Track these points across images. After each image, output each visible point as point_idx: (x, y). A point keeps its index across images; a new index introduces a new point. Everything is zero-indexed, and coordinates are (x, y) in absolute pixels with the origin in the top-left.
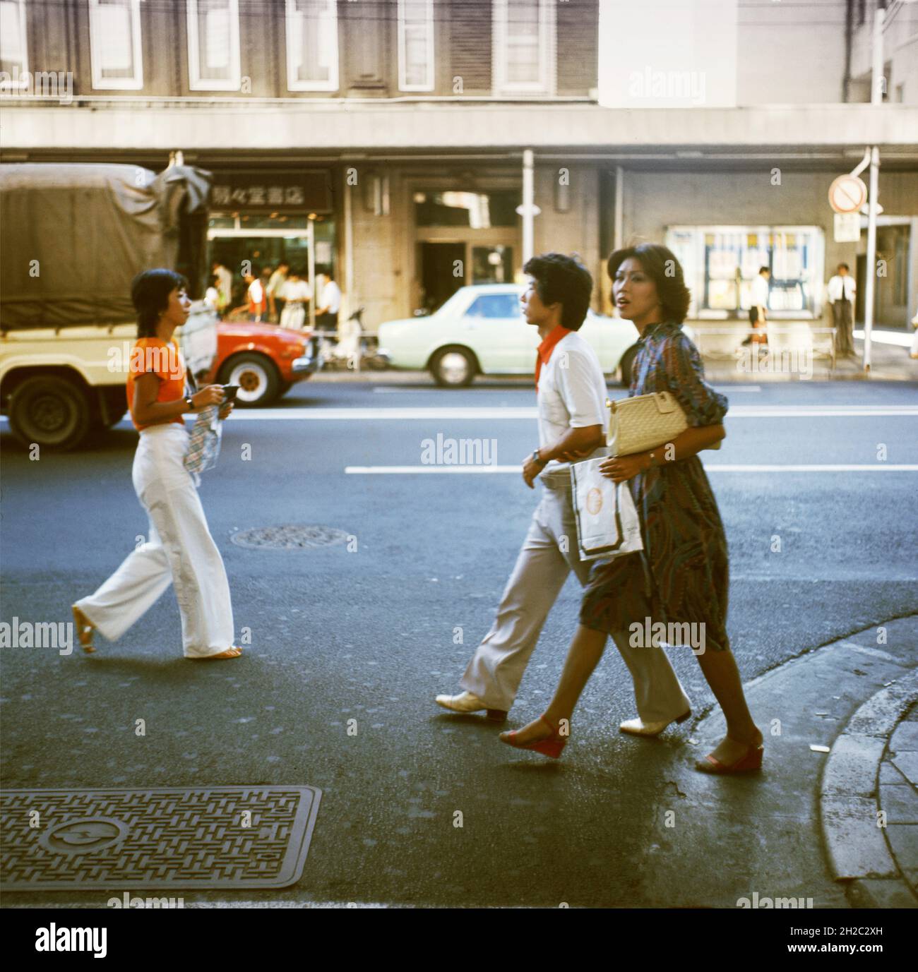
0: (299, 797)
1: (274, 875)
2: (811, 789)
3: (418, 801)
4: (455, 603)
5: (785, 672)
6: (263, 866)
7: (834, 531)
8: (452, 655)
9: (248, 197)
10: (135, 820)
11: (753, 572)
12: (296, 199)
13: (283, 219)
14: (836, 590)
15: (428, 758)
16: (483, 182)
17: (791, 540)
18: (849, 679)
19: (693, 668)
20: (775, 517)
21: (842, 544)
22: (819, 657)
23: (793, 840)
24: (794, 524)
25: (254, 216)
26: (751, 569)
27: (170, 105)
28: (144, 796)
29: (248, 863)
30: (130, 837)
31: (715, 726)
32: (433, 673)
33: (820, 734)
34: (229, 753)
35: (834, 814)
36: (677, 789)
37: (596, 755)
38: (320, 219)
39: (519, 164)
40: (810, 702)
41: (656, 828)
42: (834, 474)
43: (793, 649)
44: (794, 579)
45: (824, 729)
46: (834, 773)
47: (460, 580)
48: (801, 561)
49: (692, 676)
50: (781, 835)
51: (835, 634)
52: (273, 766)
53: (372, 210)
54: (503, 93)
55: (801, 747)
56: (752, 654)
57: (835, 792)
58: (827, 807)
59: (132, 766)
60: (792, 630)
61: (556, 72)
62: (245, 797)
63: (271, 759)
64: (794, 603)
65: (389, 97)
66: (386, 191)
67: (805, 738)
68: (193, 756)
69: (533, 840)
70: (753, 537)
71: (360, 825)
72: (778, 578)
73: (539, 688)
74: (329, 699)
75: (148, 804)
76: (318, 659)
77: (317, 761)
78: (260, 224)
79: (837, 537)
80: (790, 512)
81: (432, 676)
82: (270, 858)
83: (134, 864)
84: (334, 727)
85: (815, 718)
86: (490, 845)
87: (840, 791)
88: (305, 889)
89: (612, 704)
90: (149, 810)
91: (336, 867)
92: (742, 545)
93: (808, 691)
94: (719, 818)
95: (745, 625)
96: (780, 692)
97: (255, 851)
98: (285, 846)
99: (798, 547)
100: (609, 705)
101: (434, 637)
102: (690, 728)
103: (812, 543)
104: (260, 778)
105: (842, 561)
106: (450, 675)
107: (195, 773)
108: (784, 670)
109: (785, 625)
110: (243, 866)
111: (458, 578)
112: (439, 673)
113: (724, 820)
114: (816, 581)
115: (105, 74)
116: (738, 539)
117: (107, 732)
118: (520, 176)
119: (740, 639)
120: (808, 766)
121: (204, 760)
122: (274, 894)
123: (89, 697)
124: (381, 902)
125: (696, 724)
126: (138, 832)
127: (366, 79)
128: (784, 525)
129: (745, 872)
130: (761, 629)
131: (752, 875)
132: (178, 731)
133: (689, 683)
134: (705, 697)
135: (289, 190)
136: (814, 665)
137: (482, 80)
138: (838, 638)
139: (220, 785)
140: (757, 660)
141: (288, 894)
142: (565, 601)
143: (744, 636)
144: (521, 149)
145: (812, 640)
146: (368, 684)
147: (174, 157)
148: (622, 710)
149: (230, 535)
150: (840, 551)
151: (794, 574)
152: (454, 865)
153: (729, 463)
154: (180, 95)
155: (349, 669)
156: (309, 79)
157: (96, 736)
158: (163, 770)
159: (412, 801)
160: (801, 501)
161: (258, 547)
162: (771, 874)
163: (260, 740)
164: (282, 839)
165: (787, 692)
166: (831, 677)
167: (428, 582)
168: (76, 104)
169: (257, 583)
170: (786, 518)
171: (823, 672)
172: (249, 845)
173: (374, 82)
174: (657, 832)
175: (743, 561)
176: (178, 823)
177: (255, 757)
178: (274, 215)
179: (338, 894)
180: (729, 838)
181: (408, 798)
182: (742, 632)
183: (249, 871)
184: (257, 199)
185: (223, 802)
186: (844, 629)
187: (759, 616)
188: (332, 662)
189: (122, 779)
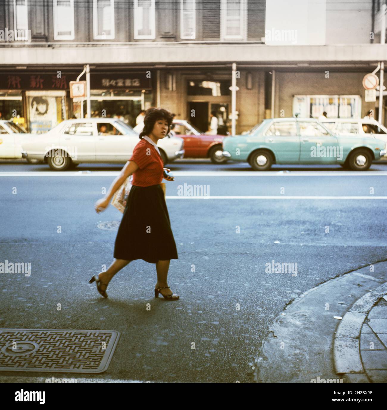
0: (111, 335)
1: (96, 368)
2: (331, 335)
3: (162, 338)
4: (189, 254)
5: (328, 285)
6: (92, 363)
7: (356, 225)
8: (185, 276)
9: (117, 83)
10: (42, 343)
11: (319, 242)
12: (137, 84)
13: (131, 92)
14: (354, 250)
15: (169, 320)
16: (215, 77)
17: (337, 228)
18: (355, 288)
19: (288, 283)
20: (331, 218)
21: (359, 230)
22: (343, 279)
23: (320, 357)
24: (340, 222)
25: (119, 91)
26: (318, 240)
27: (85, 46)
28: (47, 333)
29: (86, 362)
30: (39, 350)
31: (294, 308)
32: (175, 284)
33: (339, 311)
34: (84, 316)
35: (340, 346)
36: (274, 334)
37: (241, 320)
38: (147, 92)
39: (230, 69)
40: (336, 298)
41: (262, 351)
42: (358, 200)
43: (332, 275)
44: (336, 245)
45: (341, 309)
46: (342, 328)
47: (192, 244)
48: (341, 237)
49: (287, 286)
50: (316, 354)
51: (351, 269)
52: (102, 322)
53: (168, 89)
54: (225, 39)
55: (330, 317)
56: (314, 277)
57: (342, 336)
58: (337, 343)
59: (44, 320)
60: (333, 267)
61: (247, 31)
62: (88, 334)
63: (101, 319)
64: (335, 256)
65: (176, 42)
66: (174, 81)
67: (332, 313)
68: (69, 317)
69: (208, 355)
70: (321, 227)
71: (135, 347)
72: (330, 244)
73: (220, 291)
74: (130, 294)
75: (48, 336)
76: (127, 277)
77: (121, 320)
78: (122, 95)
79: (357, 227)
80: (338, 217)
81: (175, 285)
82: (95, 361)
83: (39, 361)
84: (130, 306)
85: (338, 305)
86: (190, 357)
87: (344, 336)
88: (109, 374)
89: (251, 298)
90: (48, 339)
91: (123, 365)
92: (315, 230)
93: (337, 293)
94: (290, 347)
95: (313, 265)
96: (324, 293)
97: (90, 357)
98: (102, 356)
99: (340, 232)
100: (249, 298)
101: (178, 268)
102: (283, 308)
103: (346, 230)
104: (96, 327)
105: (358, 238)
106: (182, 284)
107: (69, 324)
108: (327, 284)
109: (330, 265)
110: (84, 363)
111: (192, 243)
112: (178, 284)
113: (292, 348)
114: (346, 246)
115: (59, 34)
116: (314, 228)
117: (35, 306)
118: (231, 74)
119: (310, 270)
120: (332, 325)
121: (74, 318)
122: (95, 375)
123: (31, 291)
124: (140, 380)
125: (286, 307)
126: (43, 348)
127: (167, 34)
128: (335, 222)
129: (298, 370)
130: (319, 266)
131: (301, 371)
132: (65, 306)
133: (285, 289)
134: (291, 295)
135: (134, 80)
136: (340, 282)
137: (216, 34)
138: (353, 271)
139: (79, 329)
140: (316, 280)
141: (101, 376)
142: (236, 254)
143: (312, 269)
144: (231, 63)
145: (341, 271)
146: (147, 288)
147: (86, 67)
148: (255, 300)
149: (97, 224)
150: (358, 233)
151: (336, 243)
152: (173, 365)
153: (314, 195)
154: (89, 42)
155: (140, 282)
156: (143, 34)
157: (31, 307)
158: (56, 322)
159: (159, 337)
160: (343, 211)
161: (109, 229)
162: (309, 371)
163: (99, 311)
164: (102, 353)
165: (327, 293)
166: (347, 287)
167: (179, 245)
168: (47, 46)
169: (106, 245)
170: (336, 219)
171: (344, 285)
172: (87, 355)
173: (170, 35)
174: (262, 353)
175: (316, 237)
176: (59, 345)
177: (95, 318)
178: (127, 90)
179: (122, 376)
180: (293, 355)
181: (158, 336)
182: (311, 268)
183: (86, 365)
184: (120, 84)
185: (79, 337)
186: (355, 267)
187: (319, 261)
188: (133, 279)
189: (38, 326)
